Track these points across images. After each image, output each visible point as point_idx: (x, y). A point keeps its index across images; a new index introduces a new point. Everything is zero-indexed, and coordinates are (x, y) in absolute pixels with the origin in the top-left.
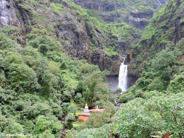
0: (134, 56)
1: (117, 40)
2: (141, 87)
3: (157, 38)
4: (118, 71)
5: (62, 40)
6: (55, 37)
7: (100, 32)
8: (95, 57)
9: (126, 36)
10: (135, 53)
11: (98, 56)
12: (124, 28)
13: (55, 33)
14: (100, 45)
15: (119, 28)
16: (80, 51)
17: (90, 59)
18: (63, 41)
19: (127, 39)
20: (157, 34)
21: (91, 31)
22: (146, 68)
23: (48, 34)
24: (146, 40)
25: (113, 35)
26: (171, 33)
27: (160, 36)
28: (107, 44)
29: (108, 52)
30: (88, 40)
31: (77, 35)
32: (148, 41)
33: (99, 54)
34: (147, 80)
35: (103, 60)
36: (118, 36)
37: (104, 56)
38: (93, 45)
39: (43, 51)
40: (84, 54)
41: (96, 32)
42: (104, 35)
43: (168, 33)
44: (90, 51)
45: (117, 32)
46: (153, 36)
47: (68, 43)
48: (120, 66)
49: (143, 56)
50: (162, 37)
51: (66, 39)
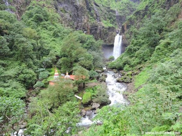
0: (128, 27)
1: (115, 13)
2: (129, 54)
3: (150, 8)
4: (114, 42)
5: (61, 13)
6: (54, 9)
7: (98, 6)
8: (94, 29)
9: (123, 10)
10: (129, 24)
11: (96, 27)
12: (122, 2)
13: (54, 6)
14: (98, 18)
15: (117, 3)
16: (80, 24)
17: (89, 30)
18: (63, 14)
19: (124, 12)
20: (151, 4)
21: (90, 5)
22: (136, 37)
23: (47, 6)
24: (140, 11)
25: (111, 9)
26: (164, 1)
27: (153, 6)
28: (105, 17)
29: (105, 24)
30: (87, 13)
31: (77, 8)
32: (141, 11)
33: (96, 25)
34: (135, 47)
35: (101, 32)
36: (116, 10)
37: (101, 28)
38: (91, 17)
39: (37, 21)
40: (83, 26)
41: (94, 6)
42: (102, 9)
43: (161, 2)
44: (89, 23)
45: (115, 7)
46: (147, 6)
47: (67, 15)
48: (115, 36)
49: (136, 26)
50: (155, 7)
51: (66, 12)
